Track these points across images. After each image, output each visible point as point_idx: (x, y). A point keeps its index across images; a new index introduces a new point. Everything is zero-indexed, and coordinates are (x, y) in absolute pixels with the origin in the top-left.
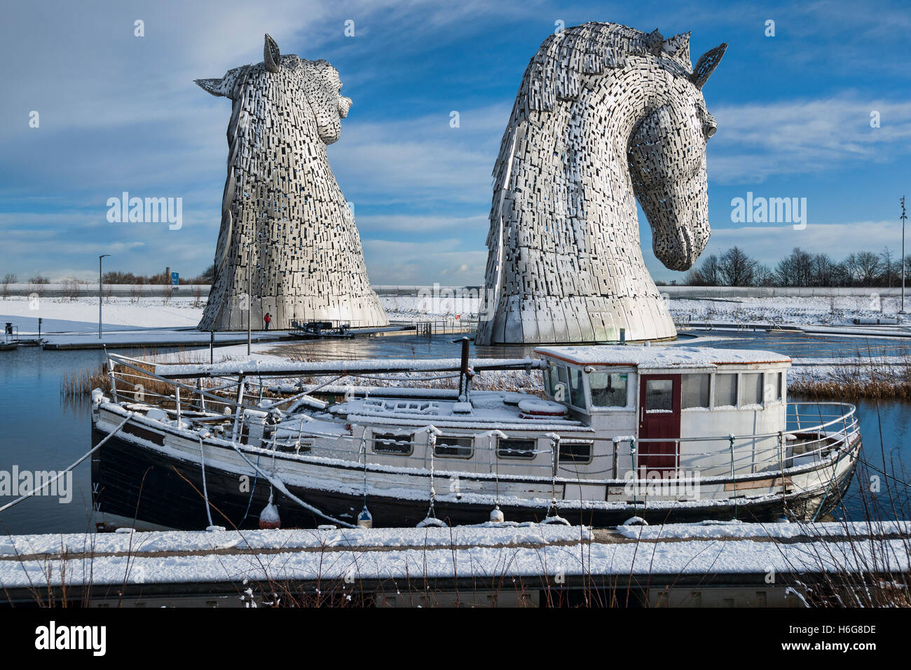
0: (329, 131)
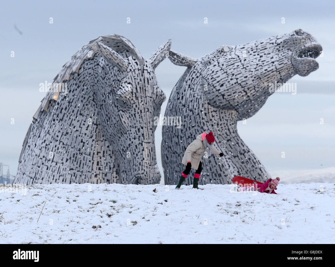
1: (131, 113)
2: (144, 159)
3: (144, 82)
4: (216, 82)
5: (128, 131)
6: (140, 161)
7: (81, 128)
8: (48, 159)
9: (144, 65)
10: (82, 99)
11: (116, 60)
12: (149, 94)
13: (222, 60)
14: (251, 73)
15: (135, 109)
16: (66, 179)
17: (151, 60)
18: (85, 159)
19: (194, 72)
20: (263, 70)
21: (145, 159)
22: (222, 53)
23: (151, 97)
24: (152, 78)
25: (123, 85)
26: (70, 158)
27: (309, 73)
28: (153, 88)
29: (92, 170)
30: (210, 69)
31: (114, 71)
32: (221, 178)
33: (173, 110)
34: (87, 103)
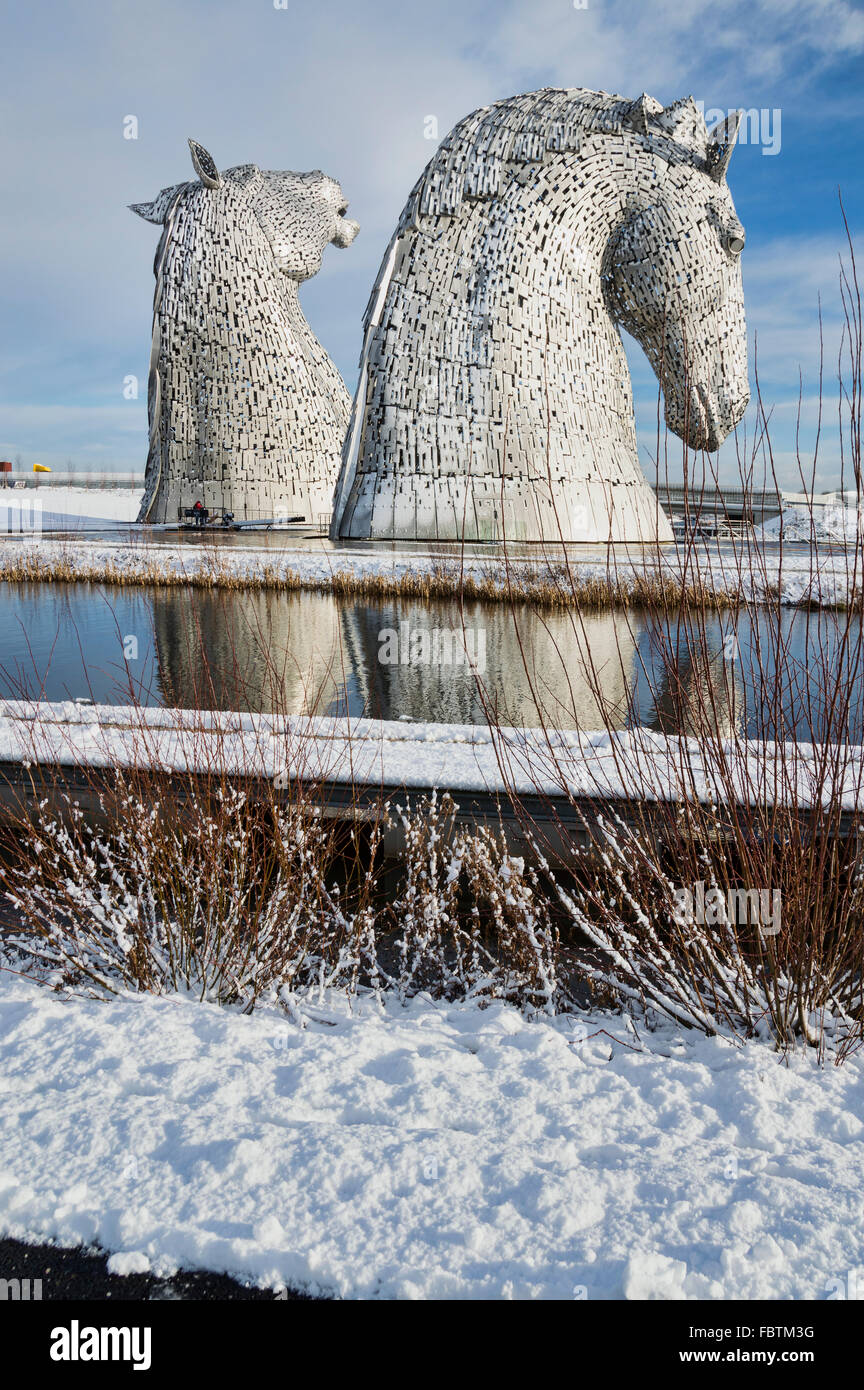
0: (293, 263)
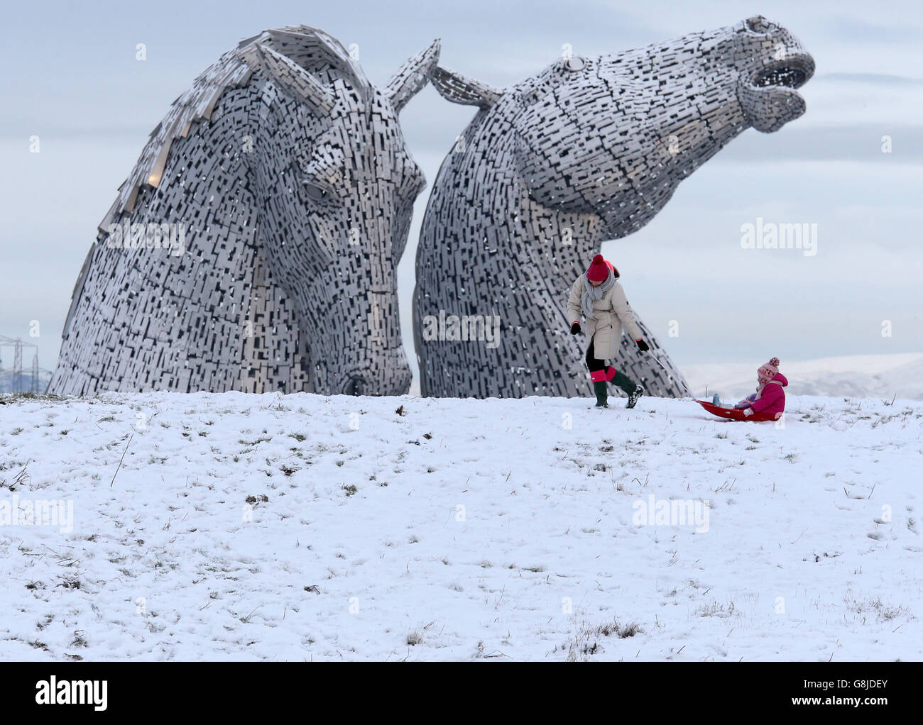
1: (340, 220)
2: (369, 333)
3: (373, 144)
4: (549, 144)
5: (332, 263)
6: (360, 337)
7: (217, 254)
8: (134, 330)
9: (373, 102)
10: (220, 184)
11: (303, 88)
12: (384, 173)
13: (564, 91)
14: (637, 123)
15: (349, 211)
16: (178, 380)
17: (389, 89)
18: (226, 331)
19: (497, 121)
20: (667, 116)
21: (374, 333)
22: (566, 75)
23: (389, 181)
24: (393, 135)
25: (322, 150)
26: (189, 330)
27: (782, 124)
28: (395, 158)
29: (243, 357)
30: (535, 114)
31: (299, 116)
32: (559, 381)
33: (445, 213)
34: (232, 194)
